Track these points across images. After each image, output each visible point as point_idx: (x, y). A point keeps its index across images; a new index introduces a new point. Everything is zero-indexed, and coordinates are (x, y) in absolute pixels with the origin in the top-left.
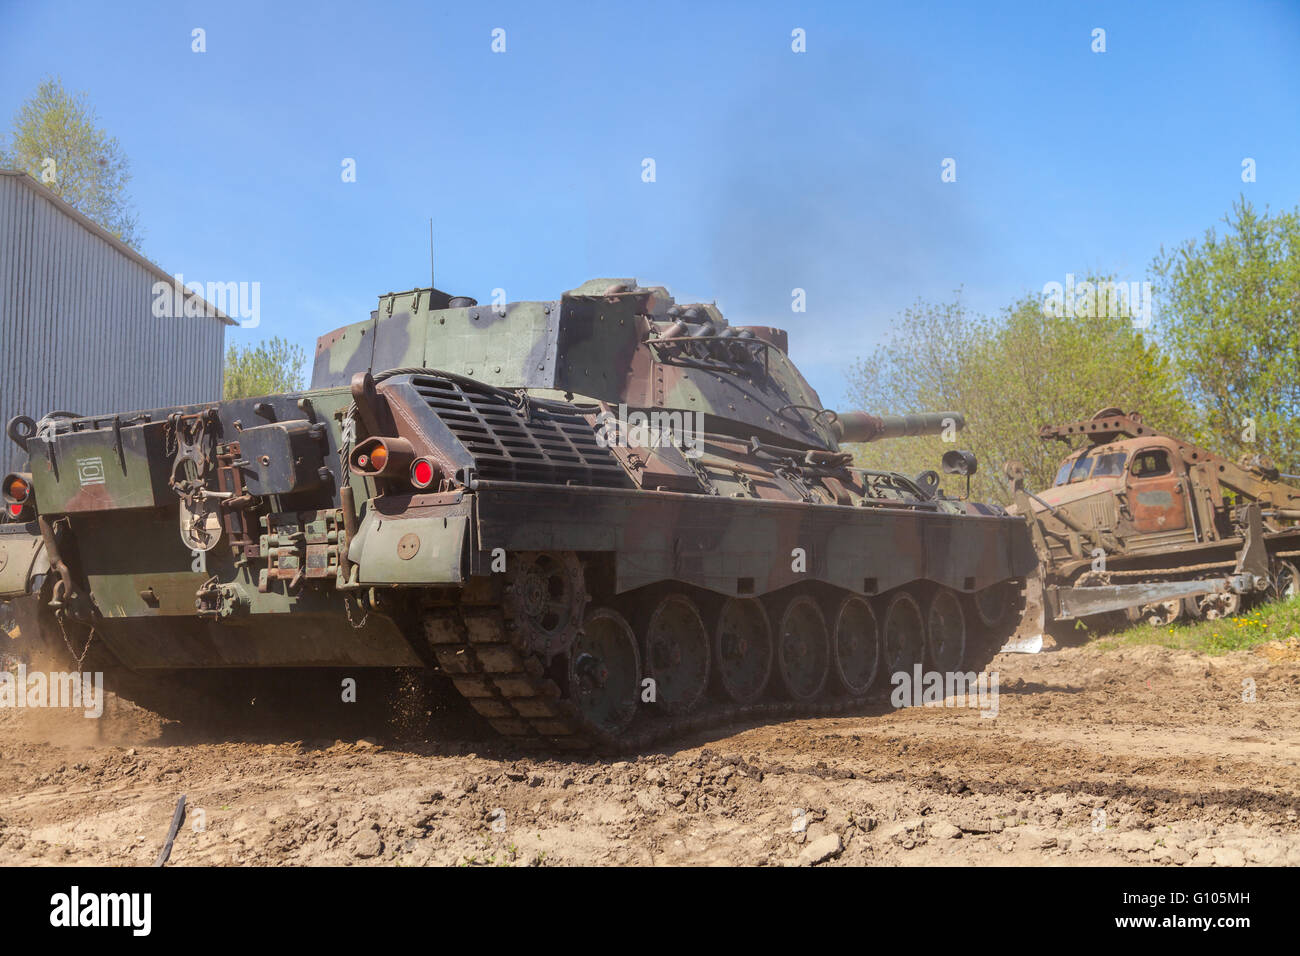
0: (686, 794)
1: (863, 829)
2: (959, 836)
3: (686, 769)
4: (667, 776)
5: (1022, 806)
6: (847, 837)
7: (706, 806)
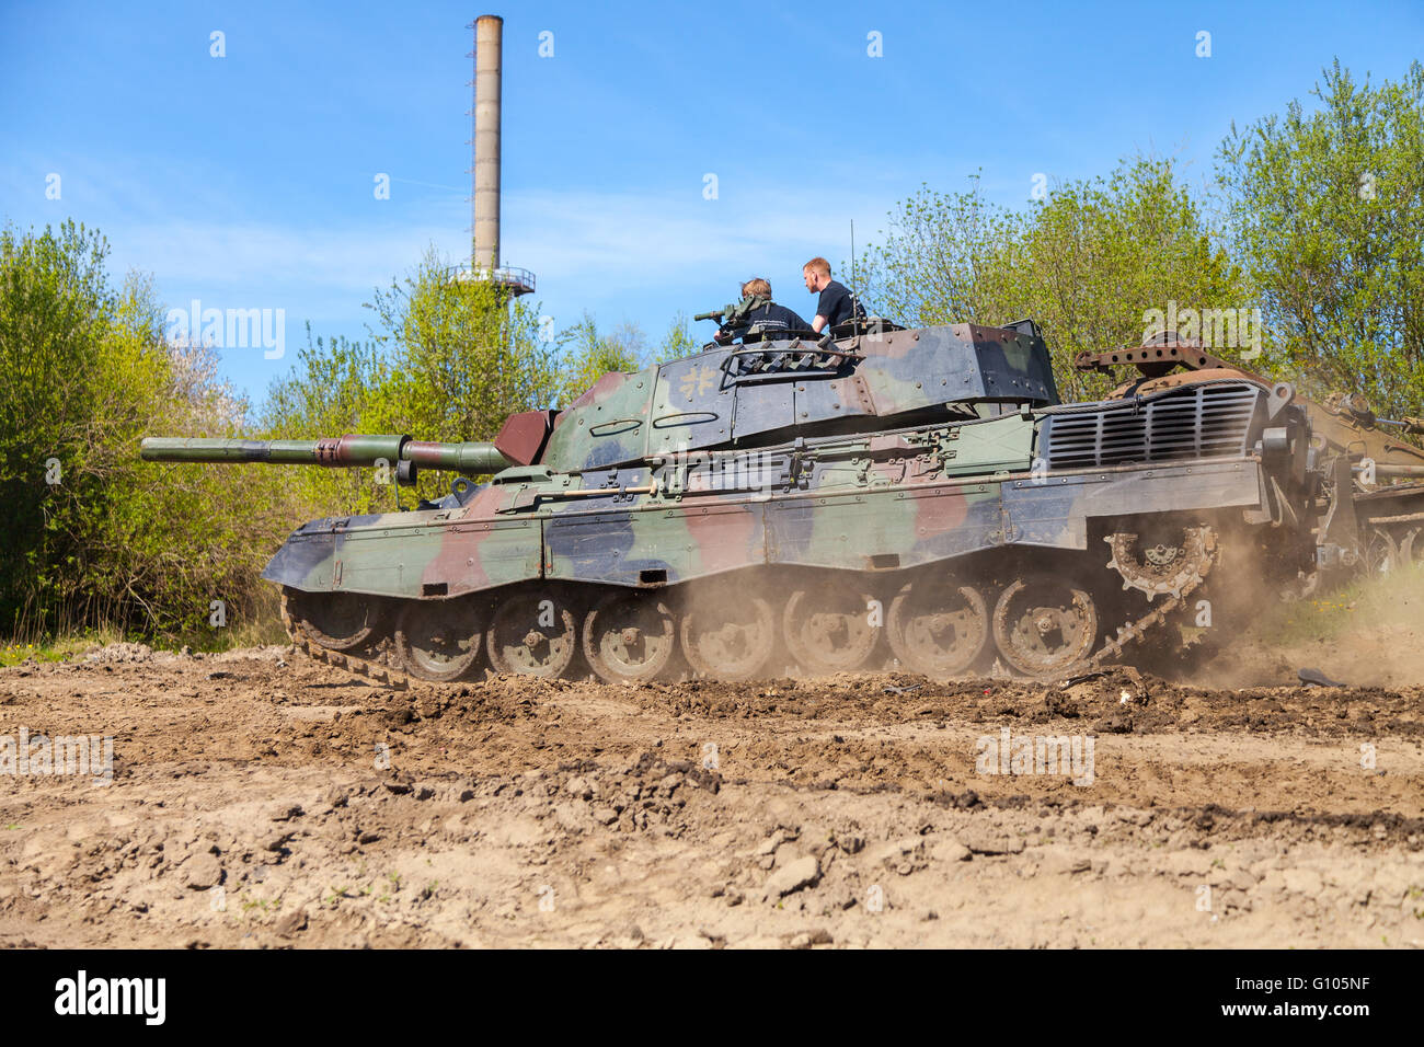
0: (619, 810)
1: (846, 850)
2: (968, 859)
3: (619, 778)
4: (595, 787)
5: (1047, 823)
6: (826, 860)
7: (645, 825)
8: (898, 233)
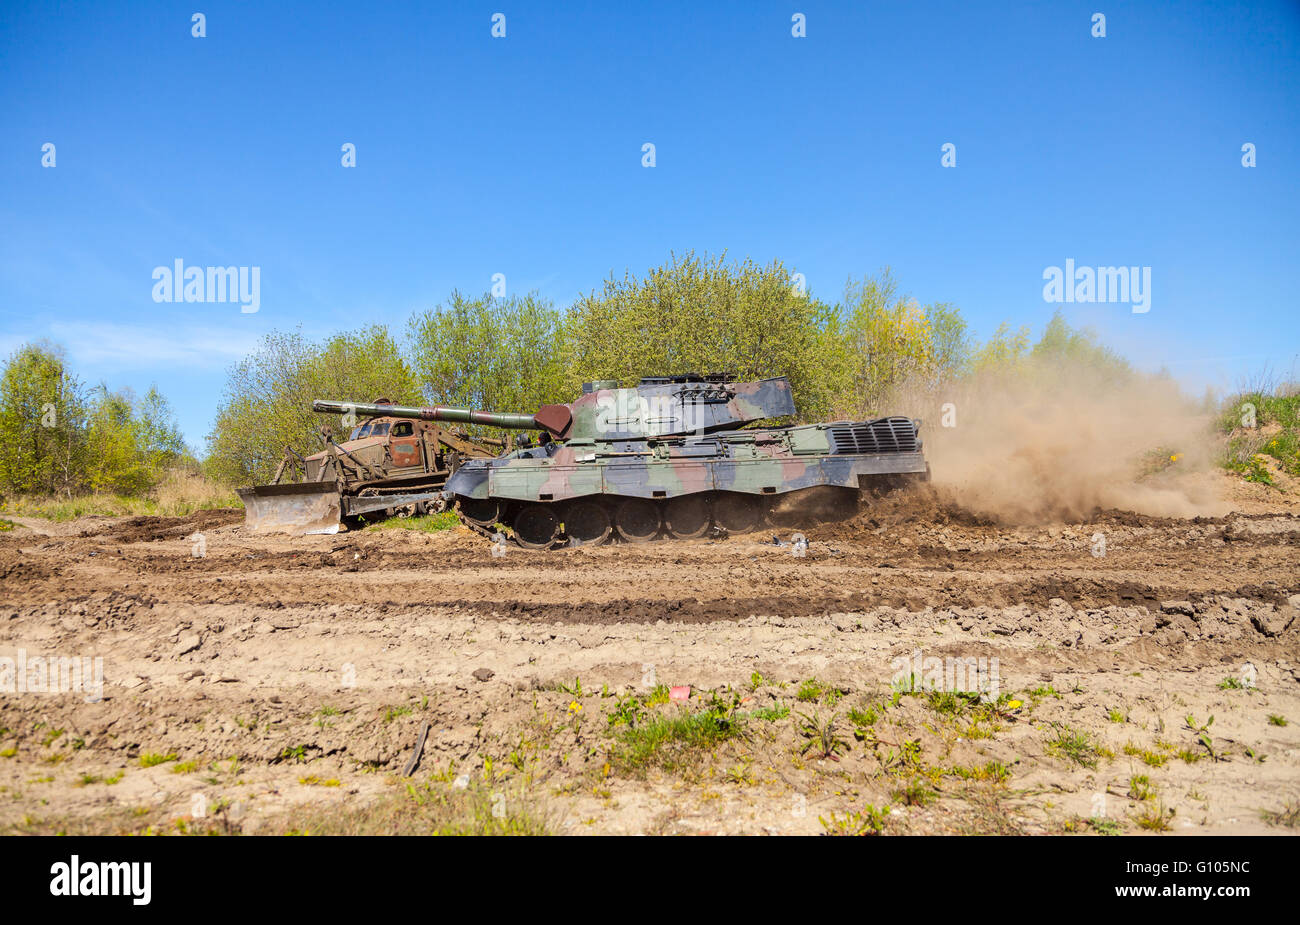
0: (99, 619)
1: (215, 631)
2: (274, 631)
3: (99, 604)
4: (86, 609)
5: (313, 613)
6: (204, 637)
7: (113, 626)
8: (262, 350)
